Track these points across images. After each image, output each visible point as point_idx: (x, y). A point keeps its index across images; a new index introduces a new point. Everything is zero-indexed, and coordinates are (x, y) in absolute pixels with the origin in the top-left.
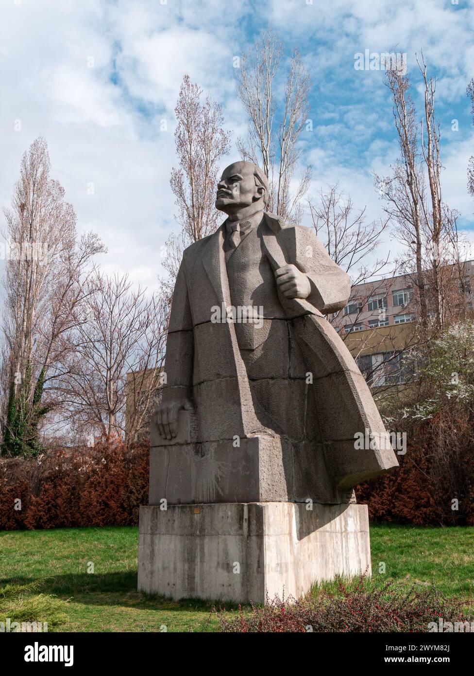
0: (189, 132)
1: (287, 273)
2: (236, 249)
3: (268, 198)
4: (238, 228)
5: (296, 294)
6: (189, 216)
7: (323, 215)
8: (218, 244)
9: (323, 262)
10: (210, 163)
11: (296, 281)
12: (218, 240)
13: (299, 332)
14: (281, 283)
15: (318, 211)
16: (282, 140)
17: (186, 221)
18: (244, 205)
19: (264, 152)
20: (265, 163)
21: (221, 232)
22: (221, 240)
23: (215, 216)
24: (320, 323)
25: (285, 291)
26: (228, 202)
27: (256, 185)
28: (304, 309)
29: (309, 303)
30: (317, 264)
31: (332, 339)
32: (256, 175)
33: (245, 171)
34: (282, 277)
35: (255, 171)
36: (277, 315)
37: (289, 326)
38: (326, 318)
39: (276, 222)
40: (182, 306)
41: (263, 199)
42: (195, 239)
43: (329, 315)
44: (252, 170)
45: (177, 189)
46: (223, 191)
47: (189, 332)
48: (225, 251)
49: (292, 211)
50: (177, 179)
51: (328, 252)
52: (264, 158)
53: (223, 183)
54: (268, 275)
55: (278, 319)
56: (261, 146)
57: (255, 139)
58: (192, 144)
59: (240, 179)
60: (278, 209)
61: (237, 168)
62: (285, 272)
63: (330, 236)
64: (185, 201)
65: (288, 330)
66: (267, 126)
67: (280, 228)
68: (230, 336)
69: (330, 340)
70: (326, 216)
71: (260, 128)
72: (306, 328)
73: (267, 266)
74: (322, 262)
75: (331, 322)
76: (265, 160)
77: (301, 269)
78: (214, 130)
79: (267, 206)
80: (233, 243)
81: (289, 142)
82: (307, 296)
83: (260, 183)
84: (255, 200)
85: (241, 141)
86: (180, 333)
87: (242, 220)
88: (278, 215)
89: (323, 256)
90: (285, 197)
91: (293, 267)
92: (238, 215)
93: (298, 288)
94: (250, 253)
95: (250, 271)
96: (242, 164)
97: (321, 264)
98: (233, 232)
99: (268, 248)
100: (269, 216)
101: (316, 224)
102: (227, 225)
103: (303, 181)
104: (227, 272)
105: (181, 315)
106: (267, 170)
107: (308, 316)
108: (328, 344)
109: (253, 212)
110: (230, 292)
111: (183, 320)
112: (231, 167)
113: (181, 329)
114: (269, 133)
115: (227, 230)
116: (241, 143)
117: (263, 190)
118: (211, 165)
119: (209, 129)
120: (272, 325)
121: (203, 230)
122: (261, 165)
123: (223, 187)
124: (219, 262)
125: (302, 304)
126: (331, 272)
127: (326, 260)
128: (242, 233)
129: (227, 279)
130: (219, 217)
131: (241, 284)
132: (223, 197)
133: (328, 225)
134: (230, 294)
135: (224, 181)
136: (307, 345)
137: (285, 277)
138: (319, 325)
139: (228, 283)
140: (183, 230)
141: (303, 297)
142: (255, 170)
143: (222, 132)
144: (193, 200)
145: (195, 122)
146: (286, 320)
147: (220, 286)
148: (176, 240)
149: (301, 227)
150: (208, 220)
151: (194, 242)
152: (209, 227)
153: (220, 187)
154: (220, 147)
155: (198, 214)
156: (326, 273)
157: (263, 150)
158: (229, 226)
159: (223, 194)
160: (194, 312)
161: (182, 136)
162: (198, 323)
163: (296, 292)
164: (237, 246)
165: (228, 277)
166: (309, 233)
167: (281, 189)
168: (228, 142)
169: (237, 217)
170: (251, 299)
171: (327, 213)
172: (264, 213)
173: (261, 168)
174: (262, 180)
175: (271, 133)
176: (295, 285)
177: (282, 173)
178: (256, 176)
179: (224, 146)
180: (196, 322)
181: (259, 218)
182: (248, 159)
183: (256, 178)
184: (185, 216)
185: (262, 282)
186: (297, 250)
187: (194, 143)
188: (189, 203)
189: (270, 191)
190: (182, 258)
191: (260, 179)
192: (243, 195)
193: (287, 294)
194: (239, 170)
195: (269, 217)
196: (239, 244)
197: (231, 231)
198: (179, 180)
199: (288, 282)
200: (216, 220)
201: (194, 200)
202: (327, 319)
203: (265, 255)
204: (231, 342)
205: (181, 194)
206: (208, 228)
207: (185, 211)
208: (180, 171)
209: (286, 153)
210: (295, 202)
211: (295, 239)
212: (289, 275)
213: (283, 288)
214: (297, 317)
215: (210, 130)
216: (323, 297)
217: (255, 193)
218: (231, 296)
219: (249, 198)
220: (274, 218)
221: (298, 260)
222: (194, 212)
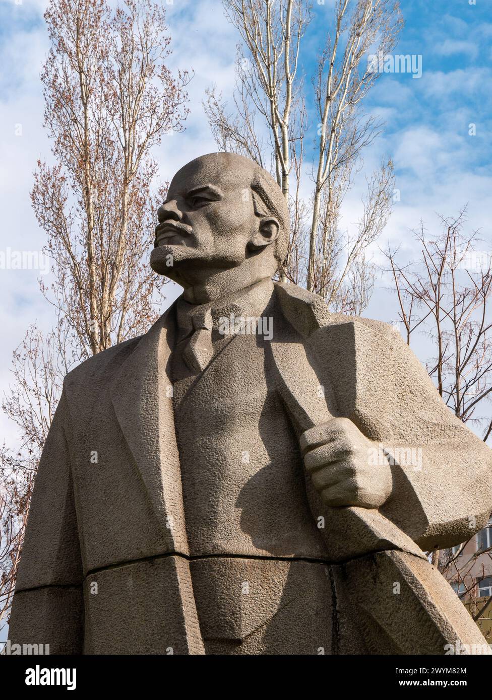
0: (81, 72)
1: (332, 440)
2: (201, 374)
3: (286, 246)
4: (208, 322)
5: (353, 496)
6: (78, 283)
7: (426, 292)
8: (155, 360)
9: (426, 415)
10: (136, 152)
11: (356, 462)
12: (154, 350)
13: (361, 594)
14: (318, 464)
15: (413, 280)
16: (324, 98)
17: (69, 299)
18: (225, 263)
19: (277, 130)
20: (279, 155)
21: (163, 332)
22: (163, 350)
23: (146, 286)
24: (415, 573)
25: (327, 486)
26: (185, 254)
27: (257, 214)
28: (375, 536)
29: (387, 521)
30: (410, 418)
31: (446, 615)
32: (256, 188)
33: (229, 177)
34: (318, 451)
35: (256, 179)
36: (305, 550)
37: (335, 578)
38: (430, 559)
39: (306, 310)
40: (56, 518)
41: (273, 250)
42: (93, 346)
43: (438, 552)
44: (248, 175)
45: (50, 215)
46: (171, 225)
47: (72, 589)
48: (173, 381)
49: (346, 278)
50: (51, 191)
51: (437, 386)
52: (276, 142)
53: (172, 207)
54: (283, 445)
55: (305, 559)
56: (269, 113)
57: (254, 94)
58: (89, 105)
59: (216, 197)
60: (309, 274)
61: (210, 169)
62: (326, 437)
63: (443, 346)
64: (68, 246)
65: (333, 588)
66: (286, 63)
67: (314, 324)
68: (180, 604)
69: (441, 619)
70: (432, 294)
71: (268, 68)
72: (378, 585)
73: (281, 422)
74: (421, 414)
75: (443, 569)
76: (278, 147)
77: (369, 431)
78: (146, 69)
79: (282, 264)
80: (193, 358)
81: (343, 107)
82: (383, 500)
83: (266, 209)
84: (252, 250)
85: (217, 97)
86: (46, 591)
87: (218, 300)
88: (309, 288)
89: (425, 399)
90: (330, 242)
91: (346, 424)
92: (209, 288)
93: (361, 481)
94: (237, 385)
95: (237, 432)
96: (222, 160)
97: (420, 420)
98: (194, 331)
99: (285, 375)
100: (289, 292)
101: (407, 314)
102: (180, 314)
103: (373, 203)
104: (177, 433)
105: (51, 544)
106: (284, 172)
107: (385, 555)
108: (436, 630)
109: (248, 281)
110: (183, 485)
111: (58, 558)
112: (193, 168)
113: (49, 582)
114: (291, 82)
115: (181, 326)
116: (215, 104)
117: (274, 227)
118: (139, 157)
119: (134, 65)
120: (290, 576)
121: (115, 321)
122: (269, 163)
123: (172, 215)
124: (155, 408)
125: (369, 522)
126: (446, 440)
127: (434, 409)
128: (216, 336)
129: (177, 452)
130: (155, 290)
131: (213, 465)
132: (171, 241)
133: (437, 319)
134: (183, 491)
135: (174, 202)
136: (381, 630)
137: (325, 451)
138: (413, 578)
139: (178, 464)
140: (61, 322)
141: (373, 503)
142: (255, 175)
143: (165, 74)
144: (89, 245)
145: (95, 47)
146: (328, 562)
147: (158, 470)
148: (43, 347)
149: (369, 323)
150: (128, 296)
151: (90, 351)
152: (130, 314)
153: (164, 215)
154: (160, 110)
155: (103, 281)
156: (432, 442)
157: (274, 122)
158: (184, 316)
159: (170, 234)
160: (86, 538)
161: (60, 80)
162: (97, 565)
163: (355, 489)
164: (203, 366)
165: (179, 447)
166: (389, 338)
167: (318, 223)
168: (182, 100)
169: (206, 292)
170: (237, 506)
171: (436, 287)
172: (276, 286)
173: (268, 170)
174: (273, 200)
175: (295, 80)
176: (351, 472)
177: (322, 180)
178: (257, 192)
179: (171, 109)
180: (90, 563)
181: (262, 297)
182: (234, 144)
183: (257, 196)
184: (69, 285)
185: (266, 461)
186: (358, 380)
187: (94, 101)
188: (79, 251)
189: (290, 227)
190: (58, 395)
191: (267, 199)
192: (224, 239)
193: (331, 494)
194: (213, 174)
195: (288, 295)
196: (210, 363)
197: (191, 328)
198: (54, 194)
199: (334, 463)
200: (149, 298)
201: (93, 244)
202: (433, 563)
203: (277, 392)
204: (180, 620)
205: (59, 228)
206: (126, 317)
207: (69, 272)
208: (56, 171)
209: (333, 131)
210: (354, 254)
211: (353, 352)
212: (336, 445)
213: (320, 478)
214: (356, 556)
215: (136, 69)
216: (424, 506)
217: (252, 233)
218: (184, 497)
219: (237, 246)
220: (301, 299)
221: (361, 407)
222: (91, 275)
